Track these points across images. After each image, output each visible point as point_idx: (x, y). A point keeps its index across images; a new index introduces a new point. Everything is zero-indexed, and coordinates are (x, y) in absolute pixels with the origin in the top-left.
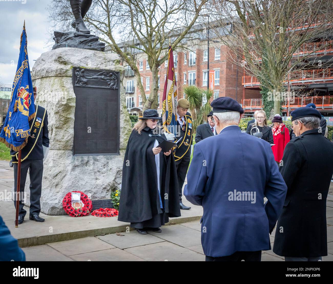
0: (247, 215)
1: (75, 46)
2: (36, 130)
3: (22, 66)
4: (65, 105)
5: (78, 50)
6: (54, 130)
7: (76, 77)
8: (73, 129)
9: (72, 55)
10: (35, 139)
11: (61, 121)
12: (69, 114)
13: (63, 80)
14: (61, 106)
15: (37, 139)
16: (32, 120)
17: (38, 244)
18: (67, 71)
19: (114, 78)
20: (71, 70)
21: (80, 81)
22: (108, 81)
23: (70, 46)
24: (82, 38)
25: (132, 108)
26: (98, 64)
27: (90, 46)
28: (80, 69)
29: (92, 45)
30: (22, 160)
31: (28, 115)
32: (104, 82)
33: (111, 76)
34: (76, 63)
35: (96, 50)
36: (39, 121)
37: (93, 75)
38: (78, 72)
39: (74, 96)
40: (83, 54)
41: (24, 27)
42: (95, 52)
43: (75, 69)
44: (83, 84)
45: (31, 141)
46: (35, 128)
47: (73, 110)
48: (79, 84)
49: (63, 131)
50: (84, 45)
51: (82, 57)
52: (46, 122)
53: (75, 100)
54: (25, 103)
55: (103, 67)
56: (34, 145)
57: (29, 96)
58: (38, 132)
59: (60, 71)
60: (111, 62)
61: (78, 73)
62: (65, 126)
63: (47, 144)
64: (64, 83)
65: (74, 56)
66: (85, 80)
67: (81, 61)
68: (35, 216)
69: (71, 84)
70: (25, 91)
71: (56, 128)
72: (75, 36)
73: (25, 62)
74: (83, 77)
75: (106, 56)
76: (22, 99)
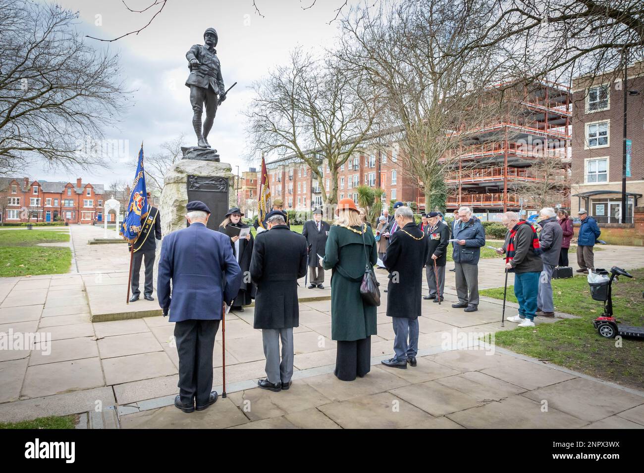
0: (198, 291)
1: (193, 158)
2: (148, 226)
3: (138, 176)
4: (179, 206)
5: (194, 161)
6: (171, 225)
7: (190, 183)
9: (188, 165)
10: (147, 233)
11: (176, 218)
13: (179, 185)
14: (176, 206)
16: (145, 218)
17: (135, 318)
18: (182, 178)
19: (223, 183)
20: (186, 177)
21: (193, 186)
22: (218, 185)
23: (189, 159)
26: (209, 172)
27: (206, 157)
28: (194, 176)
29: (208, 156)
30: (136, 250)
31: (141, 215)
32: (215, 187)
33: (221, 181)
34: (190, 171)
35: (211, 160)
36: (151, 219)
37: (205, 181)
38: (192, 179)
39: (186, 198)
40: (198, 164)
41: (142, 146)
42: (208, 163)
43: (189, 177)
44: (196, 188)
45: (143, 235)
48: (193, 188)
50: (200, 157)
51: (197, 167)
52: (158, 220)
54: (139, 205)
55: (214, 174)
56: (146, 238)
57: (142, 199)
58: (149, 228)
59: (177, 178)
60: (222, 170)
62: (179, 222)
64: (180, 188)
65: (191, 166)
66: (197, 185)
67: (195, 170)
68: (148, 295)
69: (185, 189)
70: (140, 196)
71: (173, 224)
72: (194, 150)
73: (141, 173)
74: (196, 182)
75: (218, 165)
76: (136, 202)
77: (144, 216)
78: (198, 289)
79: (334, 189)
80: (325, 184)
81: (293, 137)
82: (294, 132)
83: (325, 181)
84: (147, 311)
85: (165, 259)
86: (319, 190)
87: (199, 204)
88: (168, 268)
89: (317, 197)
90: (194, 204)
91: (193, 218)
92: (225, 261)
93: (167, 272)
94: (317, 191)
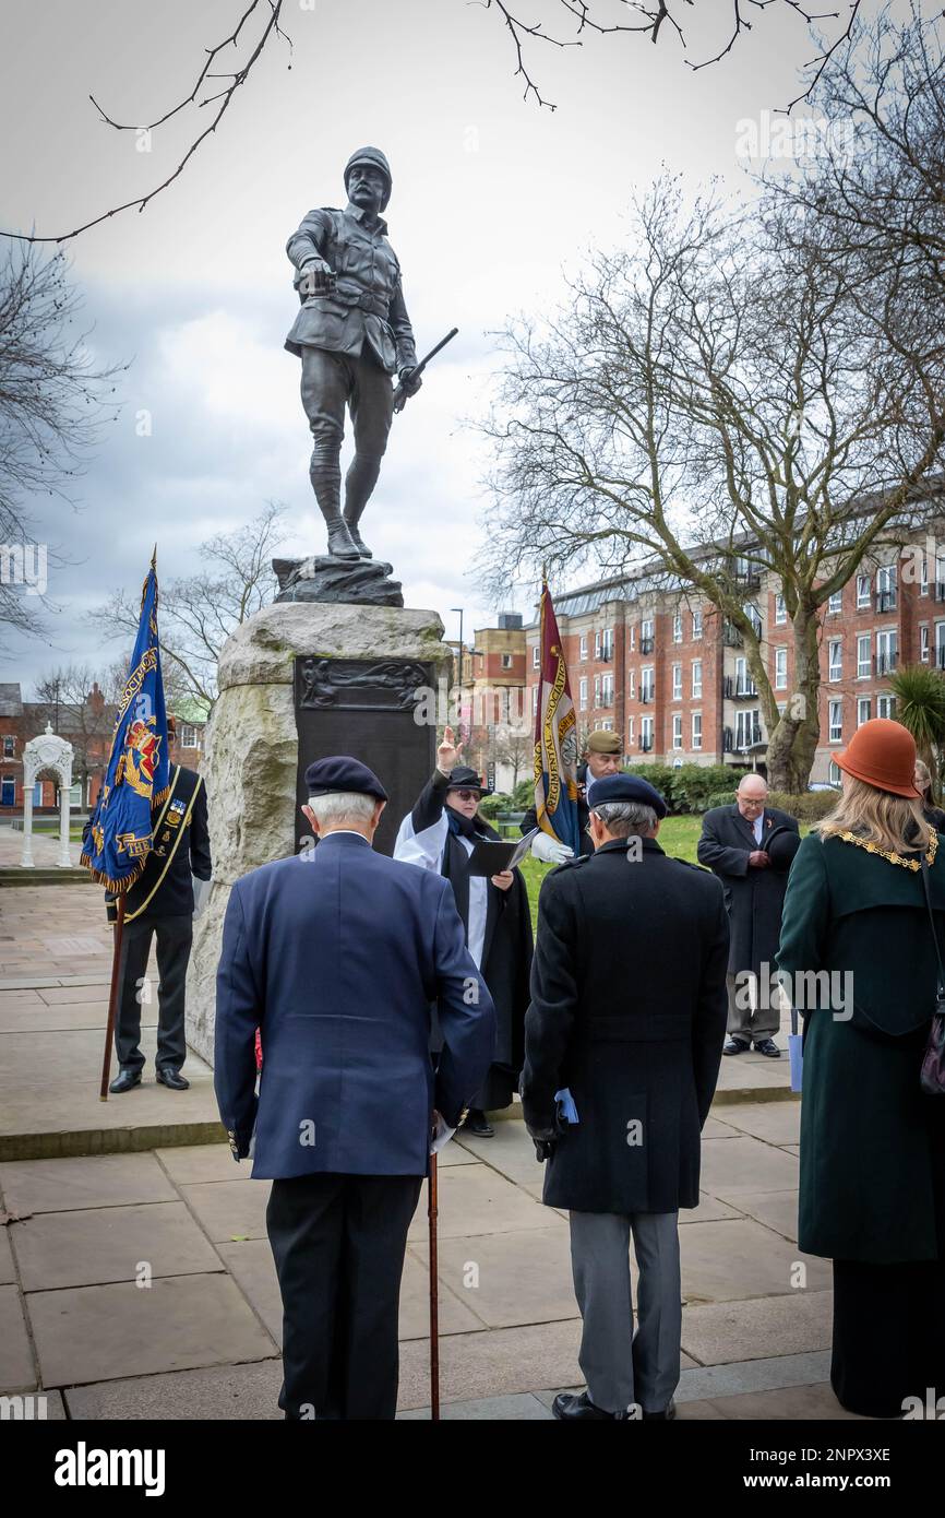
0: (349, 1073)
1: (312, 598)
2: (168, 833)
3: (143, 665)
4: (269, 762)
5: (316, 607)
6: (243, 830)
7: (305, 682)
8: (293, 829)
9: (299, 622)
10: (166, 859)
11: (259, 805)
12: (281, 786)
13: (268, 691)
14: (258, 765)
15: (170, 859)
16: (159, 808)
17: (131, 1149)
18: (279, 666)
19: (415, 679)
20: (291, 664)
21: (314, 694)
22: (398, 688)
23: (300, 599)
24: (335, 571)
25: (753, 745)
26: (369, 644)
27: (356, 593)
28: (316, 659)
29: (361, 589)
30: (130, 917)
31: (149, 795)
32: (387, 694)
33: (409, 673)
34: (304, 643)
35: (372, 602)
36: (178, 811)
37: (355, 675)
38: (311, 668)
39: (294, 736)
40: (329, 618)
41: (154, 562)
42: (364, 610)
43: (301, 661)
44: (322, 701)
45: (154, 863)
46: (168, 828)
47: (293, 775)
48: (313, 701)
49: (265, 835)
50: (337, 592)
51: (326, 626)
52: (200, 813)
53: (296, 748)
54: (144, 763)
55: (384, 651)
56: (163, 876)
57: (154, 742)
58: (173, 839)
59: (261, 669)
60: (410, 636)
61: (310, 672)
62: (271, 819)
63: (206, 871)
64: (272, 700)
65: (305, 624)
66: (329, 690)
67: (320, 639)
68: (168, 1071)
69: (288, 703)
70: (147, 731)
71: (248, 825)
72: (316, 570)
73: (150, 653)
74: (326, 681)
75: (396, 619)
76: (136, 753)
77: (159, 799)
78: (347, 1065)
79: (804, 684)
80: (772, 668)
81: (652, 501)
82: (656, 483)
83: (772, 655)
84: (168, 1128)
85: (236, 960)
86: (748, 689)
87: (352, 767)
88: (247, 988)
89: (744, 712)
90: (334, 768)
91: (328, 816)
92: (437, 970)
93: (245, 1005)
94: (745, 693)
